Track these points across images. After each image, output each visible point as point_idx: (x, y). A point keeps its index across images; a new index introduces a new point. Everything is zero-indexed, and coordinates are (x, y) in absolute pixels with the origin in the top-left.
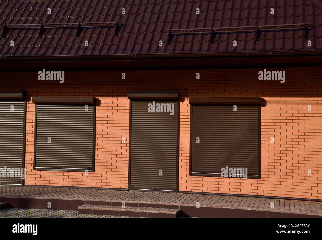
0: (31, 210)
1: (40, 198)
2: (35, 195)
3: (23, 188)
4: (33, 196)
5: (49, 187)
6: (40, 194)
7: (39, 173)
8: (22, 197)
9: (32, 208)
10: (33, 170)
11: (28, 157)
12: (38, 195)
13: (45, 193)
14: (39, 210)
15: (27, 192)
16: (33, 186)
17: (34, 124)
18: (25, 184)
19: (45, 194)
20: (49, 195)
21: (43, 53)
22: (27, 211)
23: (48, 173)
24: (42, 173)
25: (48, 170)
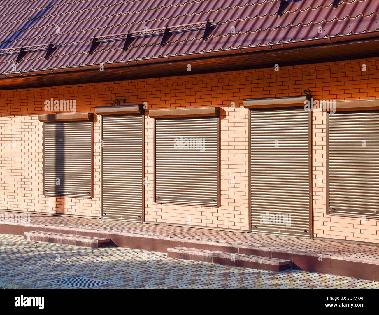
0: (327, 276)
1: (341, 258)
2: (332, 253)
3: (311, 240)
4: (329, 255)
5: (352, 242)
6: (338, 252)
7: (335, 219)
8: (313, 255)
9: (329, 274)
10: (325, 215)
11: (318, 193)
12: (336, 254)
13: (348, 252)
14: (339, 277)
15: (319, 248)
16: (328, 239)
17: (324, 143)
18: (315, 236)
19: (349, 254)
20: (354, 256)
21: (339, 31)
22: (321, 276)
23: (349, 220)
24: (341, 220)
25: (350, 216)
